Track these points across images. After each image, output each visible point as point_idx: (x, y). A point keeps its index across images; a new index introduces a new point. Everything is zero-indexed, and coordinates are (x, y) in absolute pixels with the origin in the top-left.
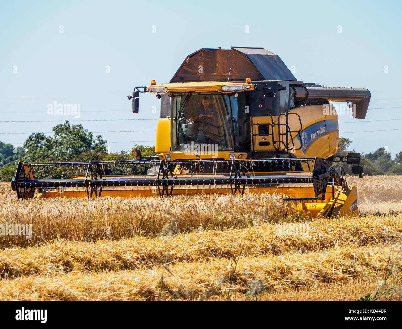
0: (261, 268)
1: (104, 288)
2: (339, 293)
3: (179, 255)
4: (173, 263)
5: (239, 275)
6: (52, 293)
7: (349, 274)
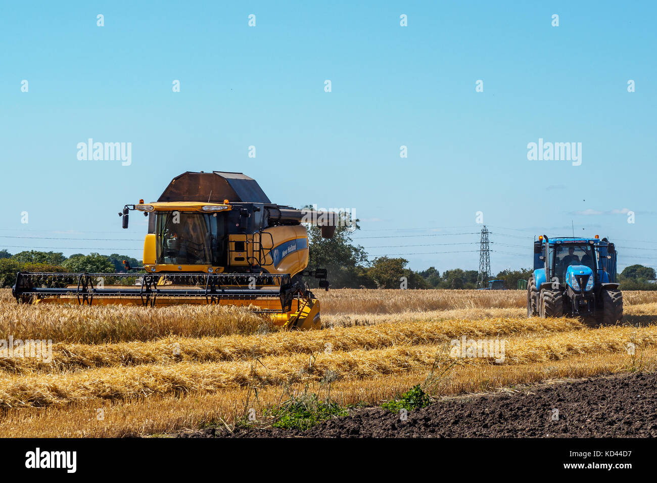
0: (334, 361)
1: (207, 375)
2: (395, 383)
3: (267, 350)
4: (262, 356)
5: (316, 367)
6: (166, 378)
7: (404, 367)
